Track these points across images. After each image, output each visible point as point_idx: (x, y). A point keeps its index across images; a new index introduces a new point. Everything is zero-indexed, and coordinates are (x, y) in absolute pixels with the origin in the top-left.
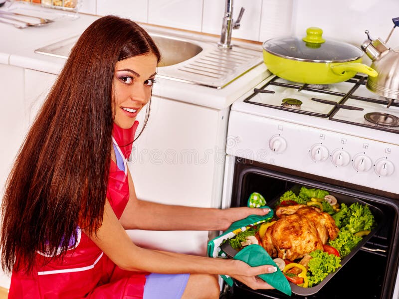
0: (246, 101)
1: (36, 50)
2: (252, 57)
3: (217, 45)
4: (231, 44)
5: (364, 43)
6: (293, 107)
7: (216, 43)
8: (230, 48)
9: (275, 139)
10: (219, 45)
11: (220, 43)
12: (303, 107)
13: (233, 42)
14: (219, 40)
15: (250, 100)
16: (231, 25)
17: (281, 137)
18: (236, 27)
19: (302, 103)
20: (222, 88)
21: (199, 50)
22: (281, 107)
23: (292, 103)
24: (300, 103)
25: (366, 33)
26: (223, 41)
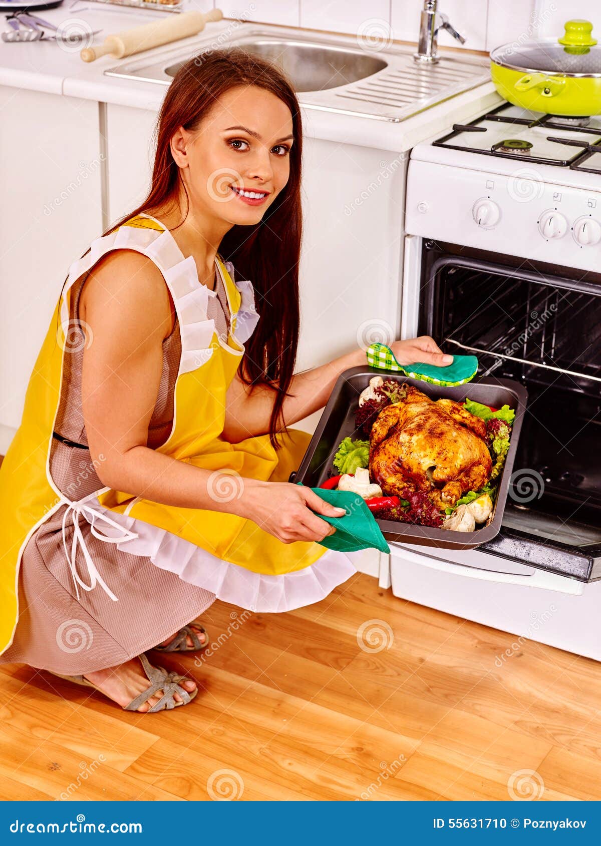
0: (439, 143)
1: (105, 71)
2: (469, 75)
3: (412, 59)
6: (516, 152)
7: (411, 55)
8: (435, 62)
9: (480, 203)
10: (416, 58)
11: (417, 55)
12: (533, 152)
14: (415, 49)
15: (447, 143)
17: (491, 200)
19: (532, 146)
20: (401, 121)
21: (381, 65)
22: (492, 151)
23: (515, 147)
24: (530, 146)
26: (422, 51)
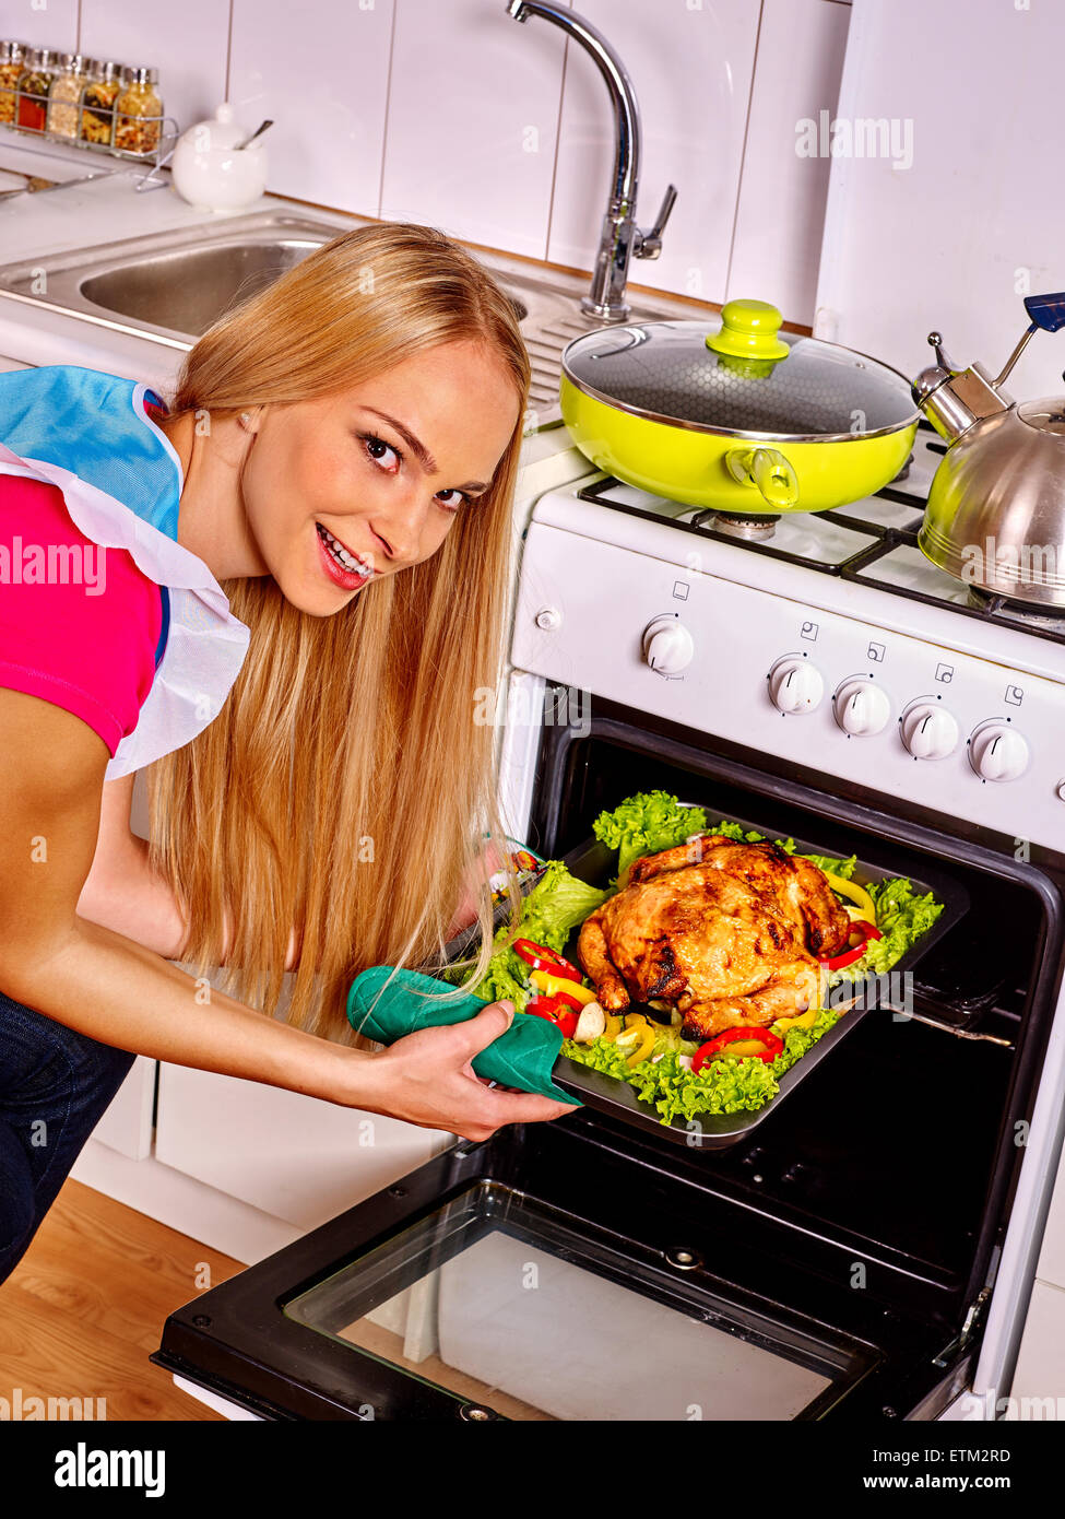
0: (590, 495)
3: (576, 306)
4: (626, 307)
5: (922, 377)
7: (580, 300)
10: (585, 308)
11: (588, 301)
13: (630, 299)
14: (587, 287)
16: (621, 248)
18: (645, 252)
25: (931, 342)
26: (596, 295)
